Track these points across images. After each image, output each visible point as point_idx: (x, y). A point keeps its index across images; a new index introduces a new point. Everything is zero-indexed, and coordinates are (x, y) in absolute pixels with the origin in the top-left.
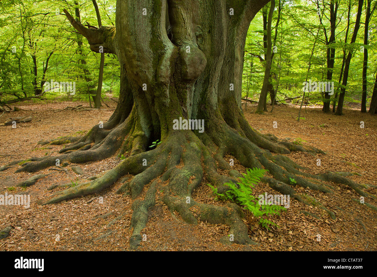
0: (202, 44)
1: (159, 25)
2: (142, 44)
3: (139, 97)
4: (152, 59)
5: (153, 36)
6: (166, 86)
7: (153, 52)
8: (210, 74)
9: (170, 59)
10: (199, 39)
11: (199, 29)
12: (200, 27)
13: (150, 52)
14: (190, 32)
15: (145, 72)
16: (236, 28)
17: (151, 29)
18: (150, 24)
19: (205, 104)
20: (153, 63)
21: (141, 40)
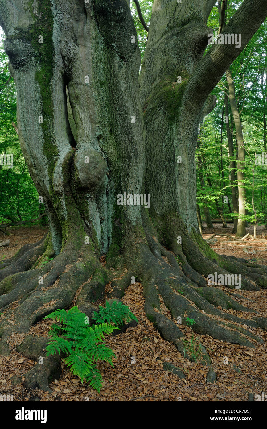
0: (104, 146)
1: (53, 128)
2: (35, 150)
3: (50, 211)
4: (47, 166)
5: (45, 141)
6: (61, 196)
7: (48, 158)
8: (121, 181)
9: (62, 165)
10: (101, 141)
11: (98, 129)
12: (99, 126)
13: (45, 158)
14: (88, 134)
15: (43, 181)
16: (175, 125)
17: (43, 133)
18: (41, 127)
19: (120, 218)
20: (48, 171)
21: (34, 146)
